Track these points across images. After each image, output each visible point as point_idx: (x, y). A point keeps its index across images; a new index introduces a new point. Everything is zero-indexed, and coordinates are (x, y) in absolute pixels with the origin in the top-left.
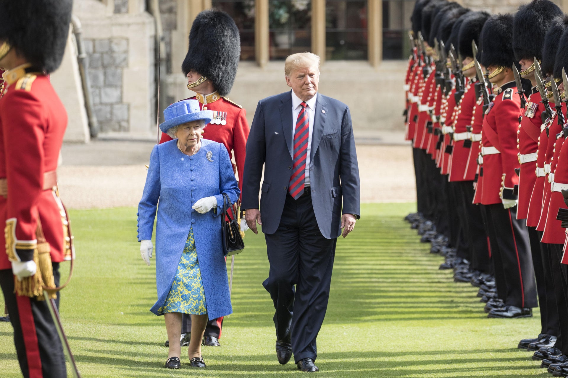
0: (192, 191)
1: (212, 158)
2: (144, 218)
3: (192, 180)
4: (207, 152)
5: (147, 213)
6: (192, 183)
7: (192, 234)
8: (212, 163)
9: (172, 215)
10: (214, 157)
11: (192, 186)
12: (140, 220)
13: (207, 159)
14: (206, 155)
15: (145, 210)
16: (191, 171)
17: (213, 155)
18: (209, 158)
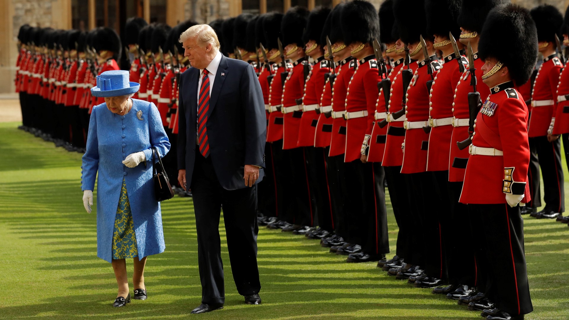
0: (123, 147)
1: (142, 116)
2: (86, 170)
3: (123, 138)
4: (137, 112)
5: (88, 166)
6: (123, 140)
7: (125, 185)
8: (142, 121)
9: (107, 169)
10: (144, 116)
11: (123, 143)
12: (83, 173)
13: (137, 118)
14: (136, 114)
15: (86, 164)
16: (123, 129)
17: (143, 114)
18: (139, 116)
